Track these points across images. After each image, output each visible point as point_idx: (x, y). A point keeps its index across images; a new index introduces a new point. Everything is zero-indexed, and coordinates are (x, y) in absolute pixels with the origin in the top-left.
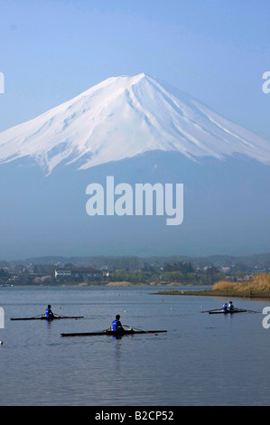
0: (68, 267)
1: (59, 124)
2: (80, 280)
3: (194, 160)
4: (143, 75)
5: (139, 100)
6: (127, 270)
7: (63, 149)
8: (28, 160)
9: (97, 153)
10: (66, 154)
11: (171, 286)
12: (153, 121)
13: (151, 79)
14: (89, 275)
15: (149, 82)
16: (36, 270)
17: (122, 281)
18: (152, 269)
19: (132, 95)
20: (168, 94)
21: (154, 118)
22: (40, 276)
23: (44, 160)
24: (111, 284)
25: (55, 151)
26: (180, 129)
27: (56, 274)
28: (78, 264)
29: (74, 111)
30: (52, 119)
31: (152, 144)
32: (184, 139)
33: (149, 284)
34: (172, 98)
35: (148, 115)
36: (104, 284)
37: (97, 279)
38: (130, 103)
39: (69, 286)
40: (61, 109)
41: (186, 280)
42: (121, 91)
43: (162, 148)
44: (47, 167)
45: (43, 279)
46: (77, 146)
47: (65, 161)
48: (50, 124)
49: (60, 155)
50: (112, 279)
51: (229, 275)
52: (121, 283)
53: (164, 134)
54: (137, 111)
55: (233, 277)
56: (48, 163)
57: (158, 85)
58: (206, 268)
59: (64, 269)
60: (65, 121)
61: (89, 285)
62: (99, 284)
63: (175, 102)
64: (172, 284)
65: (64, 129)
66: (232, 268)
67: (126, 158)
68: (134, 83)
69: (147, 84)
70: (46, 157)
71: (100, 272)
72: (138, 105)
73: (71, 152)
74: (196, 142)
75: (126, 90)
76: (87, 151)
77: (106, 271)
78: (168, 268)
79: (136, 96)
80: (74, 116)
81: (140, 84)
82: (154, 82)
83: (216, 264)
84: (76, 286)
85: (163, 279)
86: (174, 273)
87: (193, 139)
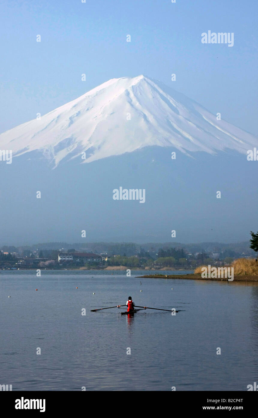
0: (71, 252)
1: (65, 122)
2: (81, 264)
3: (188, 155)
4: (141, 77)
5: (138, 100)
6: (125, 255)
7: (69, 144)
8: (36, 154)
9: (99, 148)
10: (72, 148)
11: (164, 270)
12: (151, 118)
13: (149, 81)
14: (89, 260)
15: (148, 83)
16: (41, 255)
17: (119, 265)
18: (148, 255)
19: (132, 95)
20: (164, 95)
21: (152, 116)
22: (45, 261)
23: (51, 155)
24: (109, 268)
25: (61, 146)
26: (175, 126)
27: (59, 259)
28: (79, 250)
29: (79, 109)
30: (58, 117)
31: (149, 140)
32: (179, 136)
33: (144, 268)
34: (169, 98)
35: (147, 113)
36: (103, 268)
37: (97, 264)
38: (130, 102)
39: (70, 270)
40: (67, 108)
41: (178, 265)
42: (122, 91)
43: (159, 144)
44: (54, 161)
45: (47, 263)
46: (81, 142)
47: (70, 155)
48: (56, 122)
49: (65, 150)
50: (110, 264)
51: (218, 260)
52: (118, 267)
53: (161, 131)
54: (136, 110)
55: (221, 263)
56: (55, 157)
57: (156, 86)
58: (197, 254)
59: (67, 255)
60: (71, 118)
61: (89, 269)
62: (99, 268)
63: (171, 101)
64: (165, 268)
65: (69, 125)
66: (221, 254)
67: (127, 153)
68: (133, 84)
69: (146, 85)
70: (53, 151)
71: (99, 257)
72: (137, 104)
73: (76, 146)
74: (190, 138)
75: (127, 90)
76: (90, 146)
77: (105, 256)
78: (162, 254)
79: (136, 95)
80: (78, 114)
81: (140, 84)
82: (152, 83)
83: (207, 251)
84: (77, 270)
85: (157, 265)
86: (167, 258)
87: (187, 136)
